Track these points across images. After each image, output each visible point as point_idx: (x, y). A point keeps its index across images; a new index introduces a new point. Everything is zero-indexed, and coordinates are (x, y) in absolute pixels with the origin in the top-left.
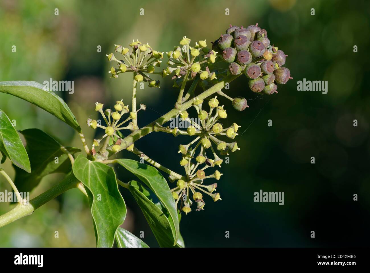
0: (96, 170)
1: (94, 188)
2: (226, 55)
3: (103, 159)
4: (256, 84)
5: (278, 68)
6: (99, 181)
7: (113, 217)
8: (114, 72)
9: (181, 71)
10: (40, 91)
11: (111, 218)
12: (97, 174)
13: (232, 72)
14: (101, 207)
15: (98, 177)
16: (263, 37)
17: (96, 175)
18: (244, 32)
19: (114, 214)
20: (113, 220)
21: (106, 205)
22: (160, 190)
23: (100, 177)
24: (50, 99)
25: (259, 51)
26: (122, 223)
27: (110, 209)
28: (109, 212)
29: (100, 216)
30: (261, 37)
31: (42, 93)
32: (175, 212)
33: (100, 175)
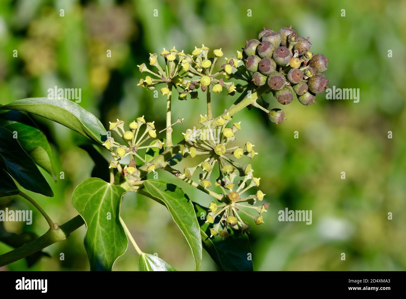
0: (112, 194)
1: (104, 215)
2: (247, 64)
3: (135, 179)
4: (280, 96)
5: (311, 76)
6: (111, 207)
7: (116, 247)
8: (142, 85)
9: (190, 85)
10: (58, 109)
11: (113, 249)
12: (112, 198)
13: (254, 83)
14: (107, 235)
15: (112, 202)
16: (293, 41)
17: (110, 199)
18: (271, 36)
19: (117, 243)
20: (115, 251)
21: (112, 233)
22: (185, 214)
23: (113, 201)
24: (69, 117)
25: (281, 58)
26: (122, 254)
27: (115, 239)
28: (112, 242)
29: (103, 246)
30: (291, 41)
31: (61, 111)
32: (198, 239)
33: (114, 200)
